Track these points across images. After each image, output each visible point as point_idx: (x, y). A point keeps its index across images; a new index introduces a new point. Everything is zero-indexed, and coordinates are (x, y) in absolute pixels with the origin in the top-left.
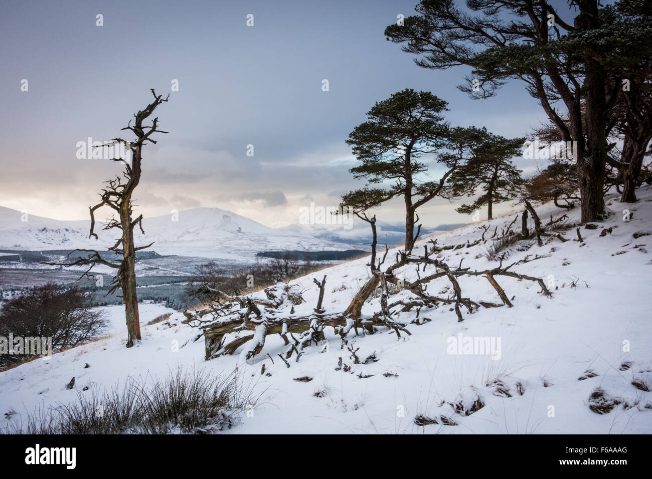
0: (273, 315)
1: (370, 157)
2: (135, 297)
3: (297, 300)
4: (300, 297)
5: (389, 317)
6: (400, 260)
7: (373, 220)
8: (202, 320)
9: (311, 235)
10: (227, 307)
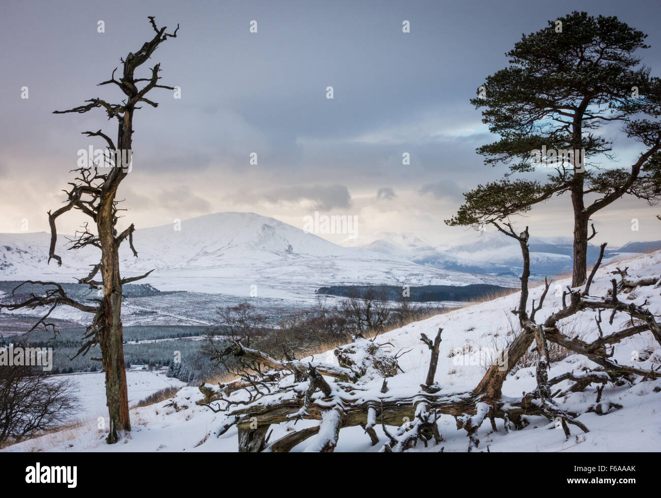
0: (353, 394)
1: (512, 127)
2: (120, 360)
3: (390, 369)
4: (394, 364)
5: (551, 401)
6: (569, 304)
7: (524, 236)
8: (231, 399)
9: (409, 259)
10: (272, 378)
